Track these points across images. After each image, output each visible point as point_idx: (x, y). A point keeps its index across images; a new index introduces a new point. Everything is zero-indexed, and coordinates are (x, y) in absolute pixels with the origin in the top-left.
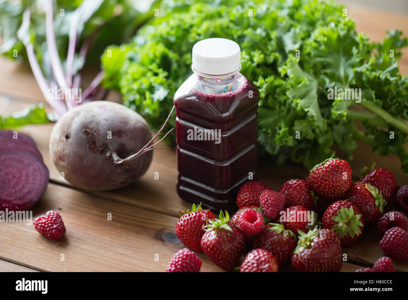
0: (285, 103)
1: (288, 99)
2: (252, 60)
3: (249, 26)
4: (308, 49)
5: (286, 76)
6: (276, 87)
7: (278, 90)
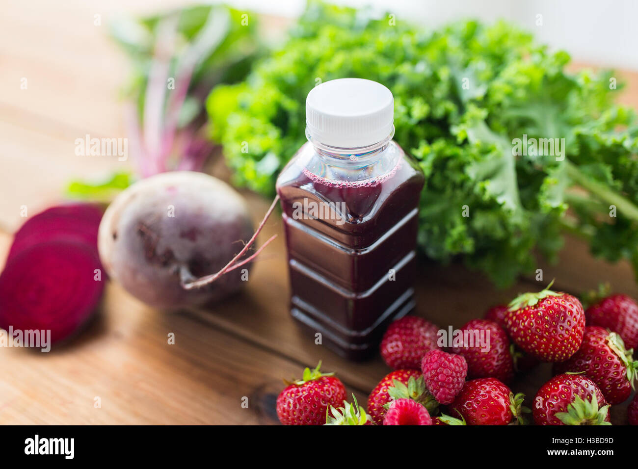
0: (462, 185)
1: (468, 179)
2: (409, 115)
3: (405, 59)
4: (498, 97)
5: (466, 141)
6: (448, 159)
7: (451, 164)
